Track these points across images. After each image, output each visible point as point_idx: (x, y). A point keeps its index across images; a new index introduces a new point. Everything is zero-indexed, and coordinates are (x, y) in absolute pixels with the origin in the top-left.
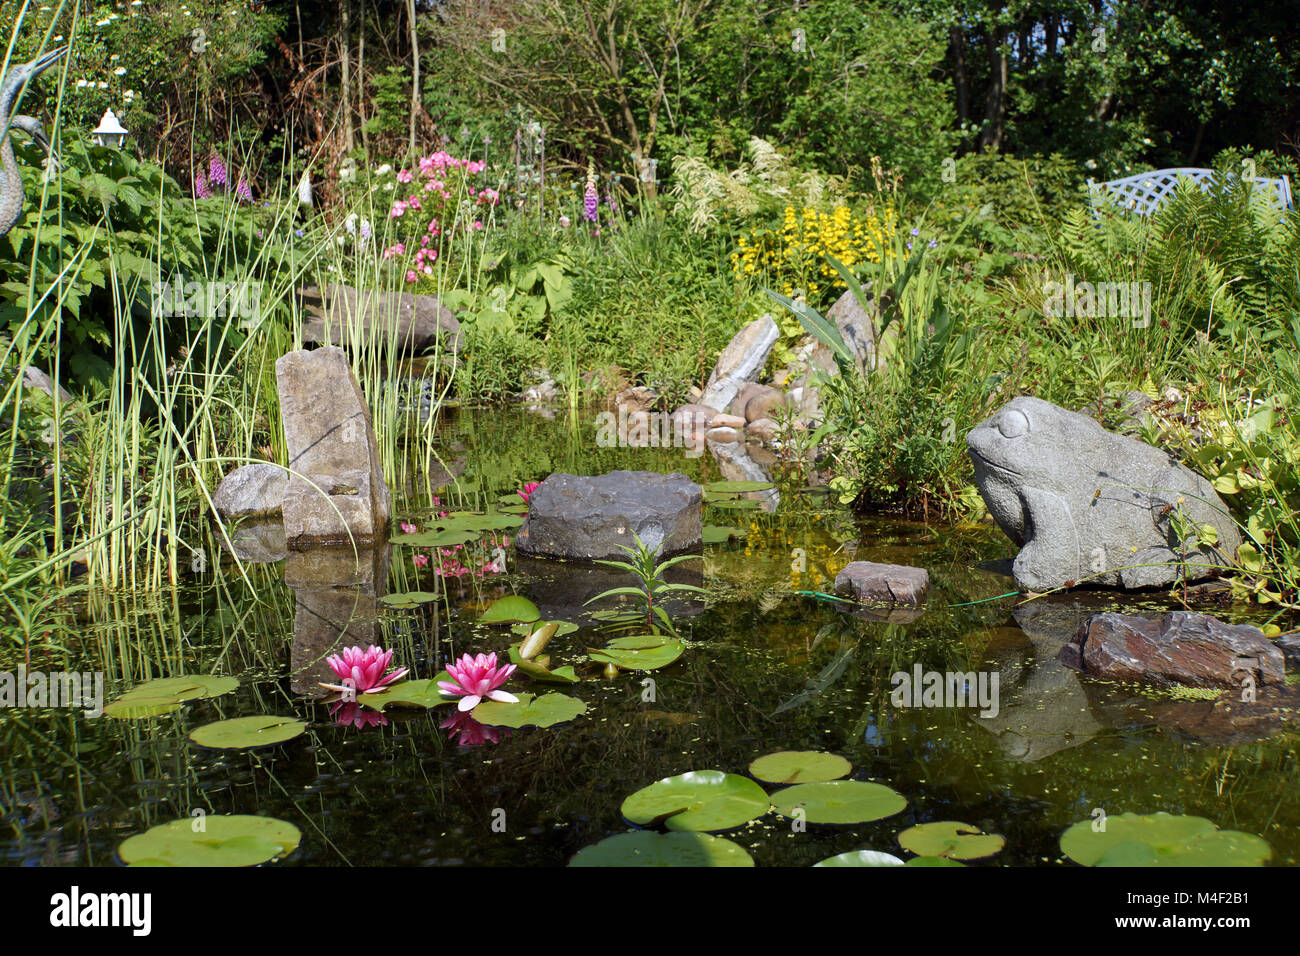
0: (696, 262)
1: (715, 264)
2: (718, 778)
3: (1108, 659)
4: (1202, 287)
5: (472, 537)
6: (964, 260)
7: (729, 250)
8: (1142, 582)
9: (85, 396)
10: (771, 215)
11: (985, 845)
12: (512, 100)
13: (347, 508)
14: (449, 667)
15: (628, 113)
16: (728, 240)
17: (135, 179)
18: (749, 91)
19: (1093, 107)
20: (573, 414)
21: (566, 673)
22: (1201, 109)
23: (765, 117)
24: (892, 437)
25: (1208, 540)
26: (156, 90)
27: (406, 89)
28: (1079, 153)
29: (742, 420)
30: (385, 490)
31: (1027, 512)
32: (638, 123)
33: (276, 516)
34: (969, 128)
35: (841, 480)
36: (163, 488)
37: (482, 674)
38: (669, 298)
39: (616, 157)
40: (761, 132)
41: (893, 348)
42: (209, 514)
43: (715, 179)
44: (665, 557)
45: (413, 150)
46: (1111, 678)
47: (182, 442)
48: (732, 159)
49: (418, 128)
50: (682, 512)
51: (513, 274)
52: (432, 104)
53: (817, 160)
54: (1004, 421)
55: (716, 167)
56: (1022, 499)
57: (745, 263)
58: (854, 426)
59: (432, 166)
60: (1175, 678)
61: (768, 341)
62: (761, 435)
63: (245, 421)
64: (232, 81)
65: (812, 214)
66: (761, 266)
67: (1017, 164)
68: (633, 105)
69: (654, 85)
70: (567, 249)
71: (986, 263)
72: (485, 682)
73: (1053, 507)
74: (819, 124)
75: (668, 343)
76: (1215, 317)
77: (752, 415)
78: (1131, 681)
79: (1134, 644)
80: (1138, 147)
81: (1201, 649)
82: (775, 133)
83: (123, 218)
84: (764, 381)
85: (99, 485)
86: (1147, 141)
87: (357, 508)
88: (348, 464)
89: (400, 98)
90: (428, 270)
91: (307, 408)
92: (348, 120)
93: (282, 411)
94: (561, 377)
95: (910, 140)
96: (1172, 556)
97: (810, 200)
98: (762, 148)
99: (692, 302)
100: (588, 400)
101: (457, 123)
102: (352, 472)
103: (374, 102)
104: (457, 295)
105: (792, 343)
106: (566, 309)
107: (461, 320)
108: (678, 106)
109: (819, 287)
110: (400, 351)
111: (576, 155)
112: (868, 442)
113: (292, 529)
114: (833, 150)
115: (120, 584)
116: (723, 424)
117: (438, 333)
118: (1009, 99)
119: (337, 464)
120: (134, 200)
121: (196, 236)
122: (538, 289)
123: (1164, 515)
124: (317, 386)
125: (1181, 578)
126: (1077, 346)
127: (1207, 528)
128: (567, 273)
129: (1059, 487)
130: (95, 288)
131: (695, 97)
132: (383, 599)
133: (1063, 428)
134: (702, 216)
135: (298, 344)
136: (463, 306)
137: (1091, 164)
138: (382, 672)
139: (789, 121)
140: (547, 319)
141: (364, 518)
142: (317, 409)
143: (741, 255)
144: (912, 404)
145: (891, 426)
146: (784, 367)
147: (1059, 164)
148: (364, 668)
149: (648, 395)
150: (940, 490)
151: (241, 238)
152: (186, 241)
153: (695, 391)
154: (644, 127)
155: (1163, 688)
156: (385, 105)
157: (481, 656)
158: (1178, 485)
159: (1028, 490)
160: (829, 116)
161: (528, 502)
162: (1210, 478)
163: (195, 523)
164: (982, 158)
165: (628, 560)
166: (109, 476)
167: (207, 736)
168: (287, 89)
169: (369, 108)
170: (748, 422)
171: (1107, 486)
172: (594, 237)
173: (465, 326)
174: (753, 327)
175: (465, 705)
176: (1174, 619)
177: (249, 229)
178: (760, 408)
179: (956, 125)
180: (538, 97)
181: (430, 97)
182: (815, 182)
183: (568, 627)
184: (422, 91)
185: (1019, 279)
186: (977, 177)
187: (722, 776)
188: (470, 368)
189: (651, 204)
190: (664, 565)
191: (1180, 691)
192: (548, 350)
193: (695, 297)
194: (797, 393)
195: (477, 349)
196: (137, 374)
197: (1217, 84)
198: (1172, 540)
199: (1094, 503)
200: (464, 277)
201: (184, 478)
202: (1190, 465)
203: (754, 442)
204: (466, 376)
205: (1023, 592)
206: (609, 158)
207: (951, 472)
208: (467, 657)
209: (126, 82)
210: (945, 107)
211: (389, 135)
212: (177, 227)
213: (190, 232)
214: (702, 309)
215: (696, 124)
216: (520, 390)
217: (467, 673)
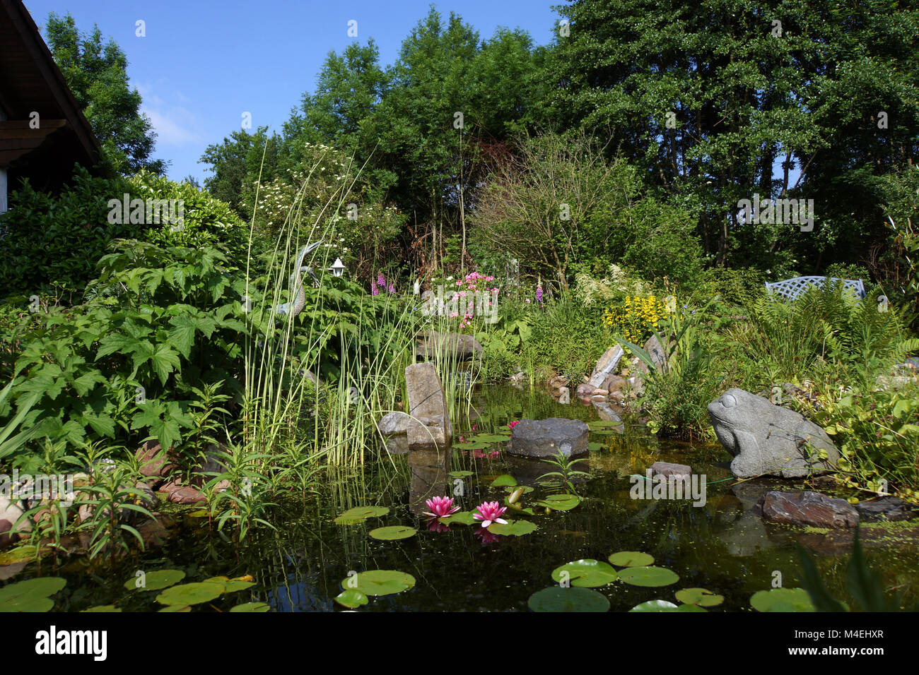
0: (586, 320)
1: (595, 321)
2: (595, 563)
3: (775, 513)
4: (821, 333)
5: (488, 446)
6: (707, 320)
7: (601, 315)
8: (792, 475)
9: (327, 382)
10: (619, 299)
11: (716, 600)
12: (505, 249)
13: (435, 432)
14: (478, 507)
15: (555, 254)
16: (601, 310)
17: (349, 291)
18: (608, 243)
19: (768, 247)
20: (532, 387)
21: (529, 511)
22: (819, 246)
23: (616, 254)
24: (675, 404)
25: (823, 456)
26: (357, 247)
27: (460, 244)
28: (762, 266)
29: (607, 392)
30: (450, 424)
31: (736, 441)
32: (559, 258)
33: (404, 434)
34: (710, 256)
35: (652, 422)
36: (359, 422)
37: (492, 511)
38: (574, 336)
39: (550, 273)
40: (614, 261)
41: (675, 361)
42: (377, 432)
43: (594, 284)
44: (572, 458)
45: (463, 270)
46: (776, 522)
47: (367, 402)
48: (603, 273)
49: (465, 259)
50: (580, 437)
51: (505, 325)
52: (471, 250)
53: (640, 273)
54: (725, 400)
55: (595, 277)
56: (734, 435)
57: (608, 321)
58: (657, 398)
59: (471, 279)
60: (807, 523)
61: (618, 356)
62: (616, 399)
63: (391, 392)
64: (387, 242)
65: (638, 299)
66: (615, 322)
67: (733, 272)
68: (557, 250)
69: (567, 242)
70: (529, 314)
71: (718, 321)
72: (493, 515)
73: (749, 439)
74: (641, 257)
75: (574, 357)
76: (826, 348)
77: (612, 390)
78: (785, 523)
79: (787, 506)
80: (791, 263)
81: (819, 510)
82: (621, 261)
83: (344, 307)
84: (617, 374)
85: (333, 421)
86: (795, 261)
87: (438, 432)
88: (435, 413)
89: (457, 248)
90: (469, 323)
91: (418, 389)
92: (435, 257)
93: (408, 390)
94: (526, 371)
95: (682, 263)
96: (806, 463)
97: (637, 293)
98: (615, 268)
99: (584, 338)
100: (538, 382)
101: (482, 258)
102: (436, 416)
103: (446, 249)
104: (481, 334)
105: (629, 356)
106: (529, 341)
107: (483, 346)
108: (577, 250)
109: (642, 331)
110: (458, 360)
111: (533, 272)
112: (663, 405)
113: (411, 441)
114: (647, 268)
115: (340, 464)
116: (599, 394)
117: (474, 352)
118: (728, 242)
119: (430, 413)
120: (348, 299)
121: (373, 311)
122: (516, 331)
123: (801, 444)
124: (422, 379)
125: (810, 474)
126: (761, 361)
127: (822, 451)
128: (529, 325)
129: (751, 431)
130: (332, 336)
131: (585, 247)
132: (450, 474)
133: (752, 403)
134: (588, 300)
135: (414, 359)
136: (484, 339)
137: (769, 272)
138: (449, 508)
139: (627, 255)
140: (520, 345)
141: (441, 436)
142: (422, 389)
143: (606, 317)
144: (684, 388)
145: (674, 398)
146: (626, 367)
147: (753, 272)
148: (441, 506)
149: (564, 380)
150: (697, 428)
151: (391, 311)
152: (369, 314)
153: (586, 378)
154: (563, 260)
155: (801, 527)
156: (450, 251)
157: (492, 503)
158: (808, 431)
159: (736, 431)
160: (645, 253)
161: (512, 430)
162: (823, 426)
163: (372, 438)
164: (717, 270)
165: (555, 459)
166: (337, 417)
167: (376, 534)
168: (410, 245)
169: (444, 252)
170: (610, 392)
171: (774, 430)
172: (541, 309)
173: (485, 348)
174: (612, 349)
175: (485, 524)
176: (806, 495)
177: (395, 308)
178: (615, 387)
179: (704, 255)
180: (517, 249)
181: (470, 247)
182: (639, 285)
183: (529, 489)
184: (467, 245)
185: (733, 330)
186: (715, 278)
187: (596, 562)
188: (487, 367)
189: (566, 293)
190: (572, 463)
191: (809, 529)
192: (521, 358)
193: (585, 335)
194: (632, 380)
195: (490, 359)
196: (349, 375)
197: (826, 235)
198: (806, 456)
199: (768, 438)
200: (484, 327)
201: (367, 419)
202: (814, 421)
203: (613, 402)
204: (485, 370)
205: (735, 478)
206: (547, 273)
207: (702, 420)
208: (485, 503)
209: (344, 244)
210: (698, 248)
211: (452, 263)
212: (365, 308)
213: (370, 310)
214: (589, 341)
215: (587, 258)
216: (508, 376)
217: (486, 510)
